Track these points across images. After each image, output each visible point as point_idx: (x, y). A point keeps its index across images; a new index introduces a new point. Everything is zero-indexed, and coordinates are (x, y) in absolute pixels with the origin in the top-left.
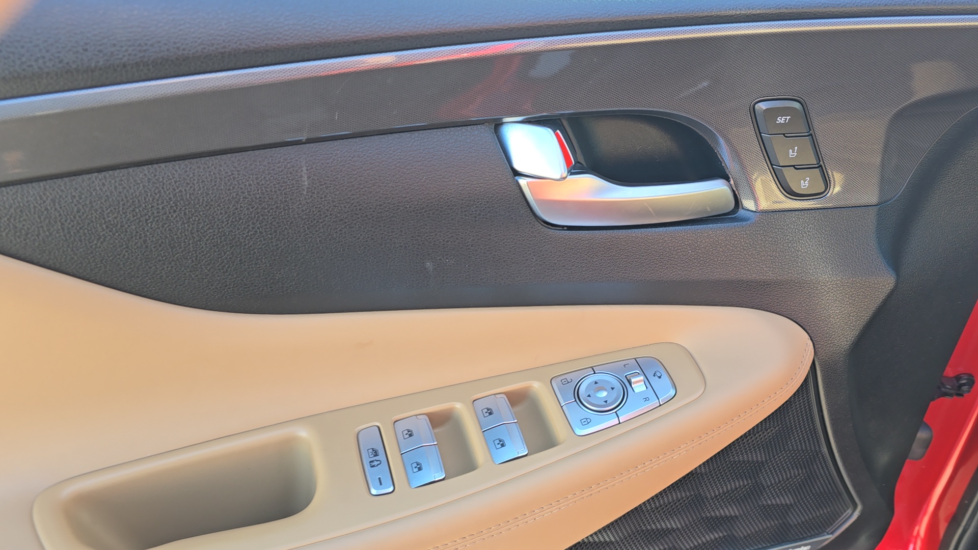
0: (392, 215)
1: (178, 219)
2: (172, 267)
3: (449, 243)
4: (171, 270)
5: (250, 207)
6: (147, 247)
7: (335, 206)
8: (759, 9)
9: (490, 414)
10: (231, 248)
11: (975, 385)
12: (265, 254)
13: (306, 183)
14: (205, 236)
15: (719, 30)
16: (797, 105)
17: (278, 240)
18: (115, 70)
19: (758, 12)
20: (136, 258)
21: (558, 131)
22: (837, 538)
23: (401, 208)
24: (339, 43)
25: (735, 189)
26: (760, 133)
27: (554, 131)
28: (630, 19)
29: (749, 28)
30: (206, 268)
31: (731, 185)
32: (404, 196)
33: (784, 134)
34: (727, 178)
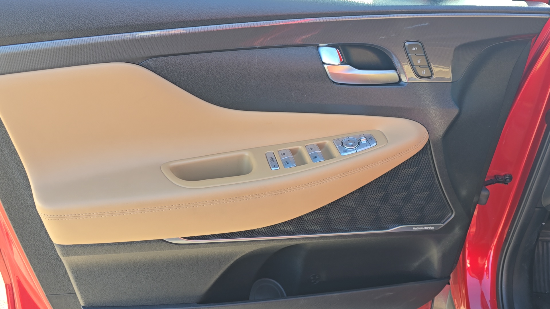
0: (283, 75)
1: (217, 71)
2: (212, 88)
3: (300, 86)
4: (212, 89)
5: (239, 69)
6: (206, 80)
7: (265, 70)
8: (404, 10)
9: (311, 149)
10: (231, 83)
11: (513, 180)
12: (241, 86)
13: (257, 62)
14: (224, 78)
15: (391, 16)
16: (420, 44)
17: (246, 81)
18: (209, 21)
19: (404, 11)
20: (202, 84)
21: (338, 49)
22: (445, 225)
23: (286, 73)
24: (272, 16)
25: (399, 74)
26: (407, 54)
27: (337, 49)
28: (362, 12)
29: (400, 16)
30: (222, 89)
31: (398, 73)
32: (287, 68)
33: (415, 54)
34: (396, 70)
